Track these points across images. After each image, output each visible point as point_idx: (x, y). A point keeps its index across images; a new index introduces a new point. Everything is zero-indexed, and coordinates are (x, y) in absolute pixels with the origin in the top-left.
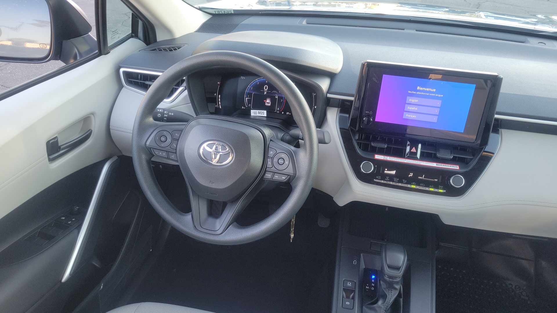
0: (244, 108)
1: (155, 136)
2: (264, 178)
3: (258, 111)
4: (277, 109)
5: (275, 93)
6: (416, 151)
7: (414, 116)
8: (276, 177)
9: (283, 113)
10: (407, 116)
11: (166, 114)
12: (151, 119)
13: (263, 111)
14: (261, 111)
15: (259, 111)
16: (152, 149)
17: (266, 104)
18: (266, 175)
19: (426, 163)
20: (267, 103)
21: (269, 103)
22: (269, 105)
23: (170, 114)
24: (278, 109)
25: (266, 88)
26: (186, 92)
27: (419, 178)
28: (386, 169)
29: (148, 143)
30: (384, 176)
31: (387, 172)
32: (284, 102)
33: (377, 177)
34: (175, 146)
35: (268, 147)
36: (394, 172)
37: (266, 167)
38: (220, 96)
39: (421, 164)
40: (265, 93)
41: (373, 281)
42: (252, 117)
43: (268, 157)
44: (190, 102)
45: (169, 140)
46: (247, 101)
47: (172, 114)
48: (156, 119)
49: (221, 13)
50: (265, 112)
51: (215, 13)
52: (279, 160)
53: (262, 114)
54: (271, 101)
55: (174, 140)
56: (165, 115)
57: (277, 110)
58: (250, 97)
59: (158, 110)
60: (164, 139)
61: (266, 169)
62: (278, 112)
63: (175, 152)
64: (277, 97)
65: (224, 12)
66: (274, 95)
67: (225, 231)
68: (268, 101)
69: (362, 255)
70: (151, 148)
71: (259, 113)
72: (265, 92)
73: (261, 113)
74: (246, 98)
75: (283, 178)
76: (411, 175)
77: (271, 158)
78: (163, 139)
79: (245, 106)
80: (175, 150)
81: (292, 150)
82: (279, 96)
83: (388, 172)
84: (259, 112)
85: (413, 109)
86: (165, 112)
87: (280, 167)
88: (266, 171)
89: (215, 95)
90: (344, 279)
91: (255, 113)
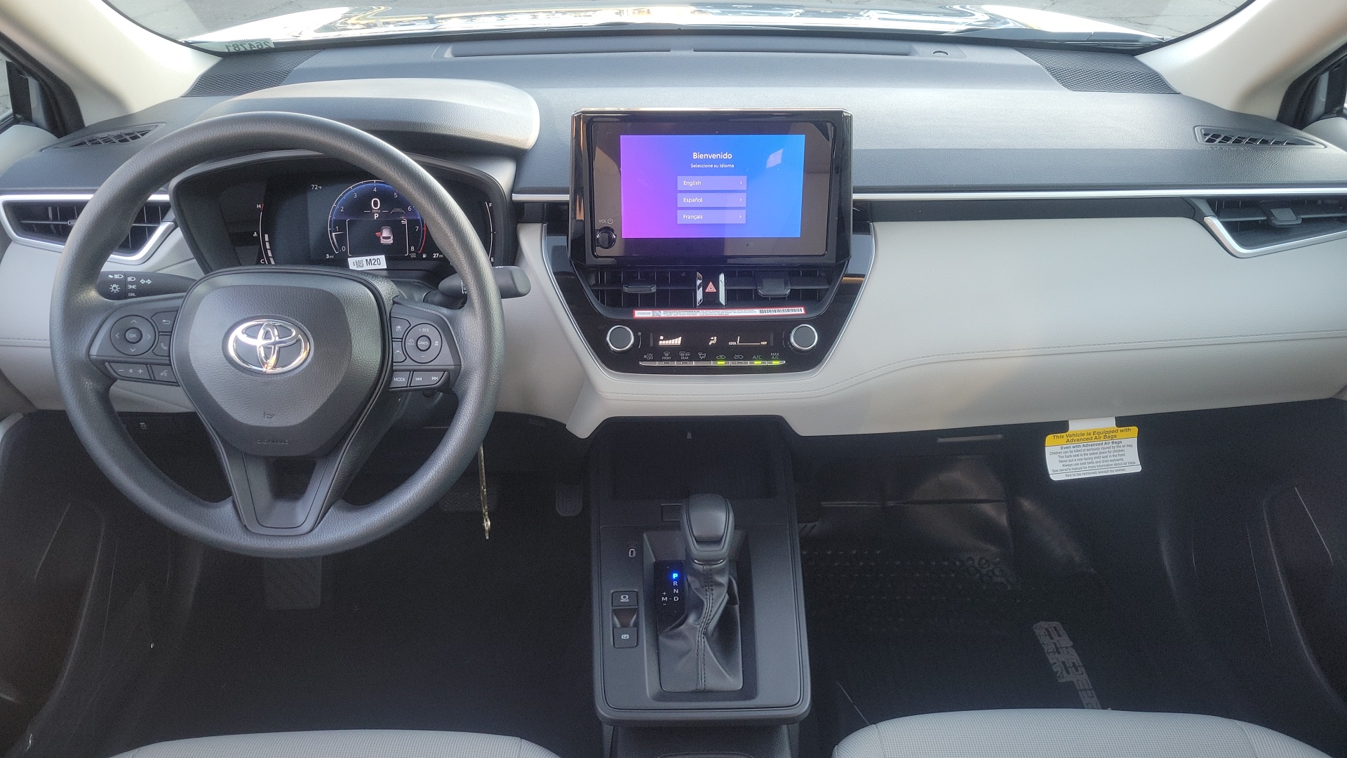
0: (332, 257)
1: (109, 332)
2: (391, 386)
3: (364, 259)
4: (410, 248)
5: (401, 214)
6: (715, 291)
7: (698, 217)
8: (418, 379)
9: (424, 256)
10: (686, 217)
11: (132, 283)
12: (93, 294)
13: (376, 257)
14: (372, 257)
15: (368, 258)
16: (107, 364)
17: (383, 241)
18: (395, 379)
19: (740, 310)
20: (384, 238)
21: (389, 238)
22: (390, 241)
23: (143, 281)
24: (413, 248)
25: (376, 204)
26: (178, 234)
27: (731, 343)
28: (662, 338)
29: (94, 351)
30: (659, 353)
31: (664, 342)
32: (423, 230)
33: (645, 356)
34: (166, 348)
35: (390, 317)
36: (677, 341)
37: (392, 362)
38: (266, 236)
39: (730, 315)
40: (376, 216)
41: (675, 583)
43: (392, 338)
44: (192, 256)
45: (148, 337)
46: (335, 240)
47: (149, 282)
48: (106, 294)
49: (242, 49)
50: (382, 258)
51: (227, 51)
52: (418, 343)
53: (376, 263)
54: (393, 232)
55: (159, 335)
56: (130, 287)
57: (410, 252)
58: (342, 228)
59: (111, 277)
60: (134, 336)
61: (392, 366)
62: (413, 256)
63: (168, 362)
64: (405, 222)
65: (251, 45)
66: (398, 219)
67: (320, 522)
68: (386, 233)
69: (645, 536)
70: (103, 362)
71: (369, 262)
72: (374, 213)
73: (373, 262)
74: (333, 234)
75: (433, 378)
76: (713, 340)
77: (400, 340)
78: (131, 336)
79: (331, 253)
80: (168, 358)
81: (444, 315)
82: (411, 218)
83: (667, 342)
84: (367, 260)
85: (694, 201)
86: (129, 279)
87: (424, 357)
88: (392, 371)
89: (255, 234)
90: (612, 591)
91: (358, 264)
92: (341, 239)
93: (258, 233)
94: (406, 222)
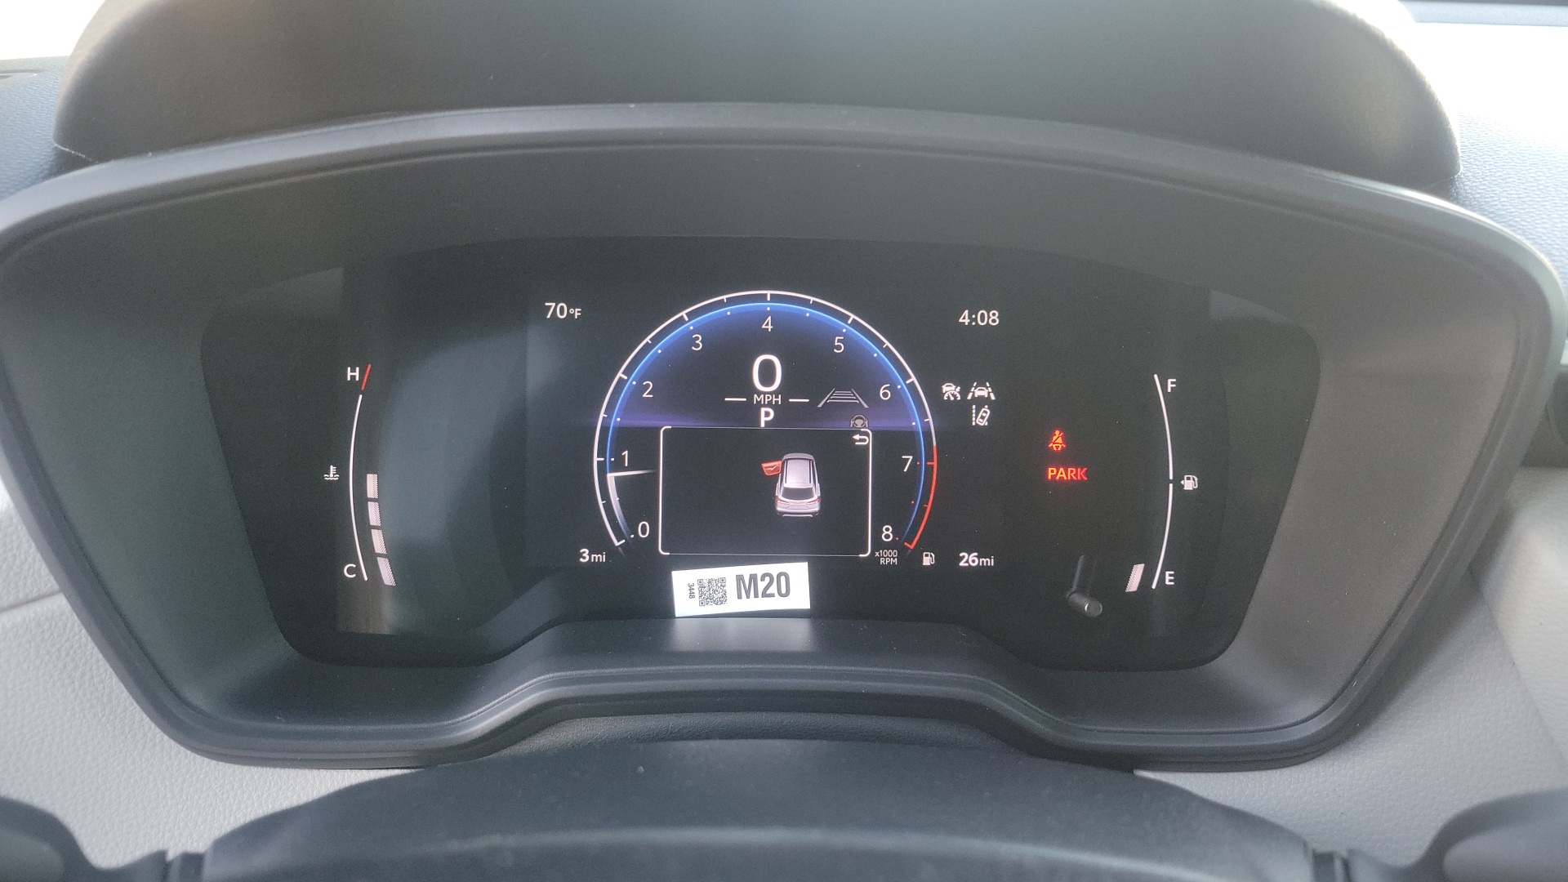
0: (602, 558)
4: (877, 532)
5: (851, 409)
9: (925, 560)
13: (774, 569)
14: (759, 569)
15: (746, 571)
17: (784, 505)
20: (792, 494)
21: (802, 494)
22: (810, 506)
24: (887, 532)
25: (767, 376)
32: (929, 469)
38: (372, 481)
40: (766, 416)
42: (684, 636)
44: (56, 587)
46: (614, 499)
50: (799, 573)
53: (773, 589)
54: (824, 473)
57: (878, 544)
58: (644, 456)
62: (889, 558)
64: (865, 440)
66: (841, 427)
68: (797, 474)
71: (747, 587)
72: (759, 405)
73: (761, 585)
74: (611, 477)
79: (599, 542)
82: (889, 424)
84: (740, 578)
89: (332, 475)
91: (709, 593)
92: (637, 498)
93: (342, 471)
94: (869, 441)
